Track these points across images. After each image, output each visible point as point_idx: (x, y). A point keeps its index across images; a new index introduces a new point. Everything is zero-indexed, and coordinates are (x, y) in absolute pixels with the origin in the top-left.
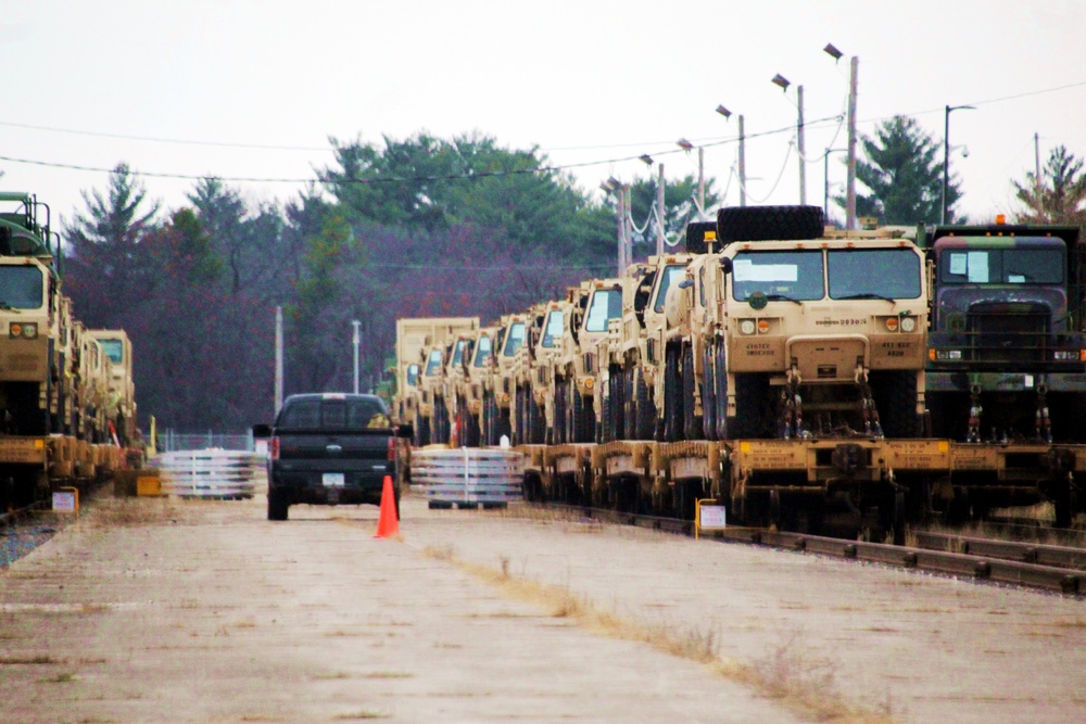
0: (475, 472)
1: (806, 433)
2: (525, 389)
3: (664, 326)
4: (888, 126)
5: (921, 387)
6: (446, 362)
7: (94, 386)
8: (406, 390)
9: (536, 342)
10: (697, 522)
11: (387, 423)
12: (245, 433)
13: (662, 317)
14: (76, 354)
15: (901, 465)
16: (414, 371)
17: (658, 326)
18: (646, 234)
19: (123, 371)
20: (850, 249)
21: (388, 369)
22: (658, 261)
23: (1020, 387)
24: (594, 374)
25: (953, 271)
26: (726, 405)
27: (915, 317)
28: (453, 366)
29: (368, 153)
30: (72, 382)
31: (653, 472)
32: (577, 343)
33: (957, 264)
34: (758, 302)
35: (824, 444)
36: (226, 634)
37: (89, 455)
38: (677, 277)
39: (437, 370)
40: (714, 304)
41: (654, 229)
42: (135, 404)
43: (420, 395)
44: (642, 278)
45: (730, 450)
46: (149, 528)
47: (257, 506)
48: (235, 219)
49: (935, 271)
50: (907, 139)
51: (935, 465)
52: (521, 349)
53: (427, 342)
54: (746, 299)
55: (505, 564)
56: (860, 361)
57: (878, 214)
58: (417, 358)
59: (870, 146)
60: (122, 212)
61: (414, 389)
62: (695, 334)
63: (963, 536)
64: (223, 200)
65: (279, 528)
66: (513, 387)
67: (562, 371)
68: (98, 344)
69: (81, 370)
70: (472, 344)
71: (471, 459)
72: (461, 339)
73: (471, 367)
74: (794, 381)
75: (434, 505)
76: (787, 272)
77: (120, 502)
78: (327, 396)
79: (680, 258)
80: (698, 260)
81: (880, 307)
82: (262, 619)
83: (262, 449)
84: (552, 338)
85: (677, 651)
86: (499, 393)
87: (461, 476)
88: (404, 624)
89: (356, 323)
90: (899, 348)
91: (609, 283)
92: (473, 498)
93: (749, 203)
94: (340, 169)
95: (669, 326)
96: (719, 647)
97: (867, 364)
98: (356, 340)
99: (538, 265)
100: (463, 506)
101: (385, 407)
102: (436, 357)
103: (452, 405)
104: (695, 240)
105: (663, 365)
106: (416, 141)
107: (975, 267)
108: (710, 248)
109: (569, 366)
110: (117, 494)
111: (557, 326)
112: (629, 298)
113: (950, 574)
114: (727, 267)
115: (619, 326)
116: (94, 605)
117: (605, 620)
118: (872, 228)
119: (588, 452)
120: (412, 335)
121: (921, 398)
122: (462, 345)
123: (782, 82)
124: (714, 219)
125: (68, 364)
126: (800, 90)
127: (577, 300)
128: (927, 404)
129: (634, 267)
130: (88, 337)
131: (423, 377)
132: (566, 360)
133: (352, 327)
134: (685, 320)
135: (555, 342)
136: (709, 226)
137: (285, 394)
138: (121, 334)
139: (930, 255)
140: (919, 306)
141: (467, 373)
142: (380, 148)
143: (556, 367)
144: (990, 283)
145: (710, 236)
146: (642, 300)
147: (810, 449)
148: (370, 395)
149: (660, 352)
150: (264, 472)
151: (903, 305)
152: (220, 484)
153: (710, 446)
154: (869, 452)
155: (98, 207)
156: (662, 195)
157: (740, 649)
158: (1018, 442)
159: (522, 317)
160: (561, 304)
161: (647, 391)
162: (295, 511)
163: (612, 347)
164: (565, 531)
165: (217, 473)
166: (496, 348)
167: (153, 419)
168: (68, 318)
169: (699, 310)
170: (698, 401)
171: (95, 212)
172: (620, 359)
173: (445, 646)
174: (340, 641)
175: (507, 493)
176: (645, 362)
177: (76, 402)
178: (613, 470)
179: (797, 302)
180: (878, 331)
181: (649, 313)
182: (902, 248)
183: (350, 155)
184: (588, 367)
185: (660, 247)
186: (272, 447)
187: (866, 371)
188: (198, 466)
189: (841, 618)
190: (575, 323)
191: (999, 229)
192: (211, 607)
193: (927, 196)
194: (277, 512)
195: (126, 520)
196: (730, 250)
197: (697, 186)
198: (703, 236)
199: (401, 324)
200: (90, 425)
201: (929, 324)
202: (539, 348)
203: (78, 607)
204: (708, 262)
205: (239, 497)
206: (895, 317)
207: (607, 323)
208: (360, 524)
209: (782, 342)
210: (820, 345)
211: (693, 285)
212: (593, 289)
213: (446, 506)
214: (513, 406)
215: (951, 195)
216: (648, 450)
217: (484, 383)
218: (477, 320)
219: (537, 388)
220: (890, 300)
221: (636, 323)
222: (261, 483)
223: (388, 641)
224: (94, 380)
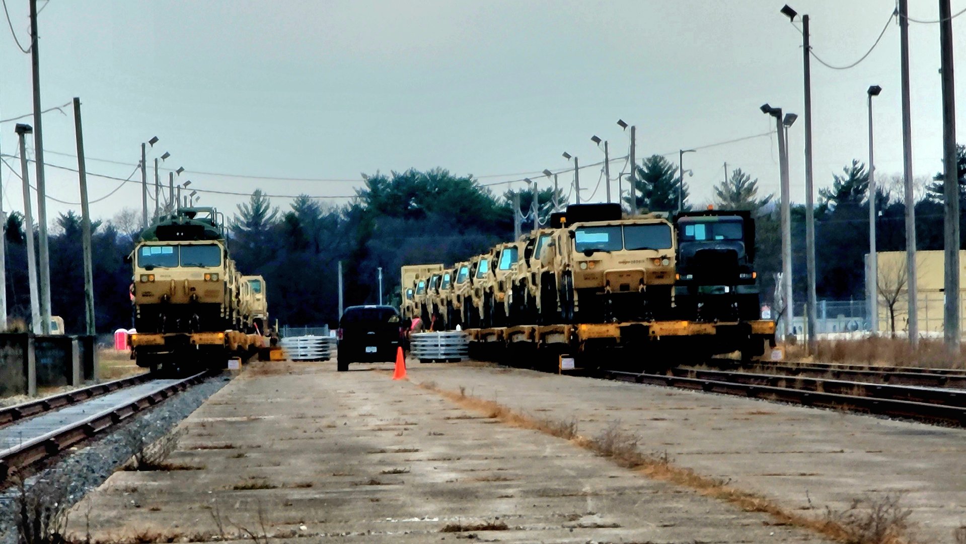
0: (443, 343)
1: (615, 319)
2: (468, 300)
3: (540, 266)
4: (649, 160)
5: (673, 294)
6: (427, 287)
7: (247, 304)
8: (407, 302)
9: (474, 276)
10: (560, 366)
11: (398, 320)
12: (323, 326)
13: (539, 261)
14: (238, 289)
15: (664, 333)
16: (410, 292)
17: (536, 265)
18: (528, 219)
19: (261, 296)
20: (635, 225)
21: (397, 292)
22: (535, 233)
23: (722, 293)
24: (504, 292)
25: (687, 234)
26: (574, 306)
27: (669, 259)
28: (431, 289)
29: (383, 181)
30: (236, 303)
31: (537, 341)
32: (495, 275)
33: (689, 231)
34: (589, 253)
35: (624, 324)
36: (321, 431)
37: (246, 341)
38: (546, 241)
39: (422, 292)
40: (565, 254)
41: (532, 216)
42: (268, 313)
43: (414, 304)
44: (528, 242)
45: (576, 329)
46: (276, 377)
47: (332, 364)
48: (316, 216)
49: (678, 235)
50: (660, 167)
51: (681, 333)
52: (466, 280)
53: (417, 277)
54: (583, 252)
55: (463, 390)
56: (642, 281)
57: (646, 206)
58: (411, 286)
59: (641, 171)
60: (258, 214)
61: (411, 302)
62: (557, 270)
63: (697, 369)
64: (310, 207)
65: (344, 375)
66: (462, 299)
67: (488, 291)
68: (248, 283)
69: (240, 297)
70: (440, 278)
71: (441, 337)
72: (435, 275)
73: (440, 290)
74: (608, 291)
75: (423, 361)
76: (602, 238)
77: (262, 363)
78: (367, 307)
79: (548, 231)
80: (557, 232)
81: (651, 254)
82: (340, 423)
83: (333, 334)
84: (482, 273)
85: (555, 433)
86: (455, 302)
87: (437, 346)
88: (412, 424)
89: (380, 269)
90: (661, 275)
91: (511, 245)
92: (443, 357)
93: (582, 202)
94: (369, 190)
95: (543, 266)
96: (576, 432)
97: (645, 283)
98: (380, 277)
99: (473, 236)
100: (438, 361)
101: (397, 311)
102: (422, 285)
103: (430, 309)
104: (555, 222)
105: (540, 286)
106: (408, 175)
107: (698, 232)
108: (563, 226)
109: (491, 288)
110: (260, 359)
111: (484, 268)
112: (521, 252)
113: (691, 389)
114: (572, 235)
115: (516, 267)
116: (253, 417)
117: (516, 419)
118: (646, 213)
119: (502, 331)
120: (409, 274)
121: (673, 299)
122: (435, 278)
123: (596, 139)
124: (565, 210)
125: (234, 294)
126: (606, 144)
127: (494, 253)
128: (675, 302)
129: (524, 236)
130: (244, 279)
131: (415, 295)
132: (489, 285)
133: (378, 270)
134: (551, 263)
135: (483, 276)
136: (562, 215)
137: (345, 306)
138: (260, 278)
139: (676, 226)
140: (671, 252)
141: (437, 293)
142: (390, 179)
143: (484, 289)
144: (707, 240)
145: (563, 219)
146: (528, 254)
147: (617, 327)
148: (387, 306)
149: (538, 280)
150: (335, 346)
151: (662, 252)
152: (312, 353)
153: (566, 327)
154: (648, 327)
155: (246, 212)
156: (536, 199)
157: (587, 432)
158: (722, 321)
159: (466, 263)
160: (486, 256)
161: (532, 299)
162: (351, 366)
163: (513, 277)
164: (492, 373)
165: (312, 347)
166: (453, 279)
167: (277, 320)
168: (233, 270)
169: (559, 257)
170: (559, 304)
171: (245, 216)
172: (518, 283)
173: (434, 434)
174: (379, 433)
175: (461, 354)
176: (531, 285)
177: (238, 313)
178: (515, 341)
179: (608, 252)
180: (651, 267)
181: (532, 260)
182: (662, 224)
183: (374, 183)
184: (501, 287)
185: (536, 225)
186: (338, 334)
187: (645, 287)
188: (301, 344)
189: (636, 413)
190: (494, 266)
191: (710, 212)
192: (313, 417)
193: (671, 196)
194: (343, 367)
195: (266, 373)
196: (573, 227)
197: (553, 193)
198: (560, 220)
199: (404, 268)
200: (245, 324)
201: (676, 262)
202: (475, 279)
203: (245, 418)
204: (561, 233)
205: (322, 360)
206: (658, 259)
207: (510, 266)
208: (385, 372)
209: (602, 273)
210: (621, 274)
211: (555, 245)
212: (503, 248)
213: (429, 361)
214: (462, 309)
215: (684, 195)
216: (533, 330)
217: (447, 297)
218: (442, 265)
219: (475, 299)
220: (656, 250)
221: (525, 265)
222: (334, 352)
223: (405, 432)
224: (247, 301)
